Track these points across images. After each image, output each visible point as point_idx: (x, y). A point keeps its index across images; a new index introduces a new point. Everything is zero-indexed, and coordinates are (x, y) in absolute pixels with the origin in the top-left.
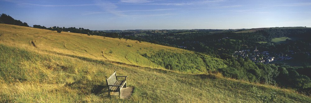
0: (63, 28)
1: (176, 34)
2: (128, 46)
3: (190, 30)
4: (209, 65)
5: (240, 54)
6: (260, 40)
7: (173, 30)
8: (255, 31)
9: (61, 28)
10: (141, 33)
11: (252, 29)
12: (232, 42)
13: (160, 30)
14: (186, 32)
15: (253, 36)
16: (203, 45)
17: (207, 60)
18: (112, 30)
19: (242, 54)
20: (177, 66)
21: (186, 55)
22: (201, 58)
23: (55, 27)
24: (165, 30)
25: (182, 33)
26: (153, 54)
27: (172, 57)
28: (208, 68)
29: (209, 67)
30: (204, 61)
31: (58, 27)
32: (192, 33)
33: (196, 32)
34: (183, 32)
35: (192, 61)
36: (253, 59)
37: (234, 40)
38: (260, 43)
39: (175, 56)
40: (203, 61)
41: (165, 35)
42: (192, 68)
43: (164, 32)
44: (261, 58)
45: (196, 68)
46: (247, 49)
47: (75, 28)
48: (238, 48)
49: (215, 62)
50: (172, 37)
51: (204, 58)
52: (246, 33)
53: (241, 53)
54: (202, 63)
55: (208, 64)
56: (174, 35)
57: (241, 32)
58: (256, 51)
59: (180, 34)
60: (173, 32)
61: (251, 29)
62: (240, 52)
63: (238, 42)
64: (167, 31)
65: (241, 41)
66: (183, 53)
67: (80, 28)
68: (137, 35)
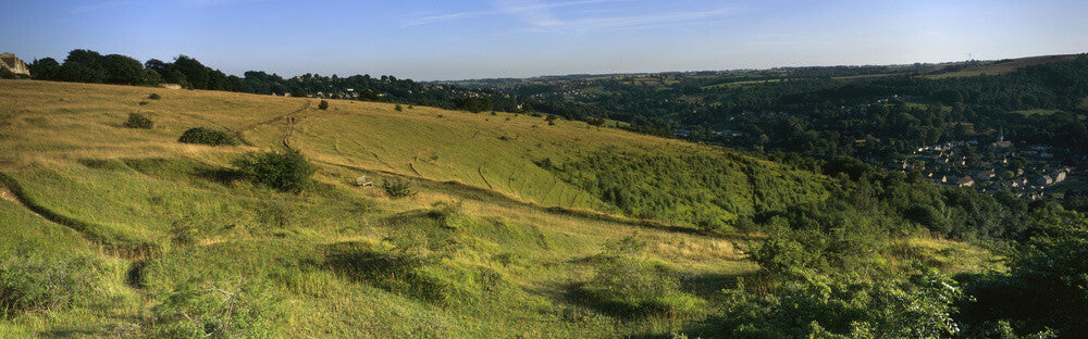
0: (331, 77)
1: (710, 87)
2: (503, 138)
3: (764, 72)
4: (764, 192)
5: (936, 157)
6: (1028, 102)
7: (699, 73)
8: (1010, 70)
9: (327, 78)
10: (584, 86)
11: (1002, 61)
12: (914, 112)
13: (652, 75)
14: (746, 79)
15: (1002, 89)
16: (800, 128)
17: (761, 178)
18: (488, 80)
19: (944, 157)
20: (644, 194)
21: (689, 161)
22: (743, 170)
23: (309, 75)
24: (670, 74)
25: (729, 84)
26: (575, 159)
27: (634, 168)
28: (758, 201)
29: (762, 200)
30: (752, 181)
31: (316, 75)
32: (766, 84)
33: (782, 78)
34: (732, 81)
35: (704, 179)
36: (981, 175)
37: (923, 107)
38: (1027, 113)
39: (646, 166)
40: (745, 181)
41: (667, 93)
42: (699, 200)
43: (666, 82)
44: (1016, 173)
45: (714, 202)
46: (967, 138)
47: (367, 76)
48: (931, 134)
49: (792, 183)
50: (691, 100)
51: (751, 171)
52: (972, 80)
53: (938, 152)
54: (744, 186)
55: (762, 191)
56: (699, 91)
57: (951, 75)
58: (999, 147)
59: (721, 86)
60: (700, 81)
61: (998, 62)
62: (938, 148)
63: (937, 112)
64: (678, 75)
65: (949, 109)
66: (681, 157)
67: (384, 77)
68: (572, 94)
